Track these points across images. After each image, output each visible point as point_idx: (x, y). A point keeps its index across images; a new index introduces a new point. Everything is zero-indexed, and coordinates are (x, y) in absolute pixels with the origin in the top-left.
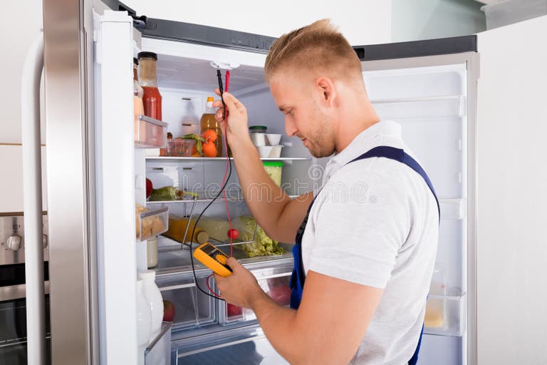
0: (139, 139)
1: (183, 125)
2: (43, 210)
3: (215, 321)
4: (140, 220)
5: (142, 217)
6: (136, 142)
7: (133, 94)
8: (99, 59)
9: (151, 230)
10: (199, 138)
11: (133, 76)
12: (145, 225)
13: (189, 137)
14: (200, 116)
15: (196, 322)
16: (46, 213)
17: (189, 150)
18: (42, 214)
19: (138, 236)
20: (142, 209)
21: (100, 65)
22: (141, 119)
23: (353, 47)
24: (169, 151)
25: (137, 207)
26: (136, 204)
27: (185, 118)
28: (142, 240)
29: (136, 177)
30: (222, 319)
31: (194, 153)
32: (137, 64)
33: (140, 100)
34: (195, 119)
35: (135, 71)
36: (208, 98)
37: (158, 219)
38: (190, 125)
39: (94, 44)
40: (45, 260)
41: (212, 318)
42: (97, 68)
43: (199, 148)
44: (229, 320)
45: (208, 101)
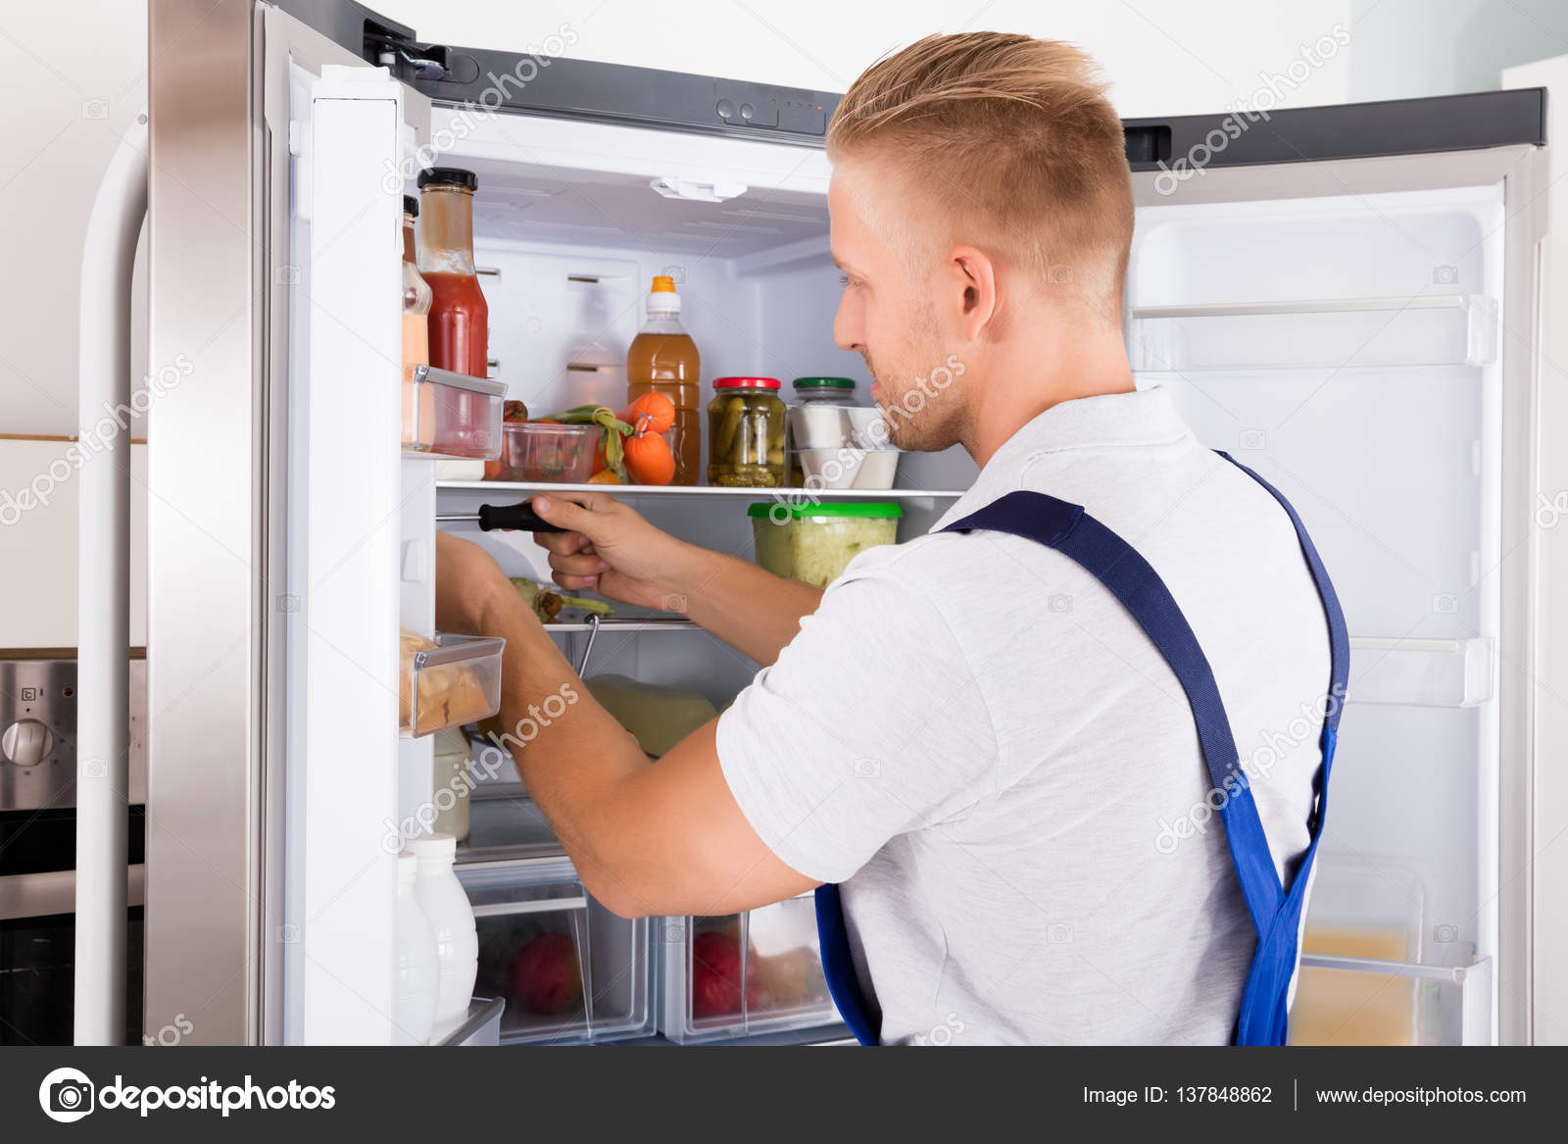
0: (414, 439)
1: (572, 368)
2: (134, 642)
3: (647, 1028)
4: (413, 674)
5: (418, 667)
6: (404, 446)
7: (400, 303)
8: (304, 206)
9: (446, 706)
10: (612, 422)
11: (402, 251)
12: (426, 691)
13: (582, 418)
14: (629, 339)
15: (585, 1027)
16: (141, 653)
17: (582, 460)
18: (129, 655)
19: (404, 722)
20: (421, 644)
21: (308, 222)
22: (423, 380)
23: (1123, 120)
24: (513, 462)
25: (406, 638)
26: (402, 630)
27: (579, 341)
28: (417, 735)
29: (405, 548)
30: (676, 1025)
31: (599, 468)
32: (415, 214)
33: (421, 322)
34: (615, 346)
35: (408, 234)
36: (656, 279)
37: (467, 678)
38: (594, 369)
39: (290, 161)
40: (134, 800)
41: (638, 1018)
42: (298, 230)
43: (614, 454)
44: (697, 1027)
45: (655, 289)
